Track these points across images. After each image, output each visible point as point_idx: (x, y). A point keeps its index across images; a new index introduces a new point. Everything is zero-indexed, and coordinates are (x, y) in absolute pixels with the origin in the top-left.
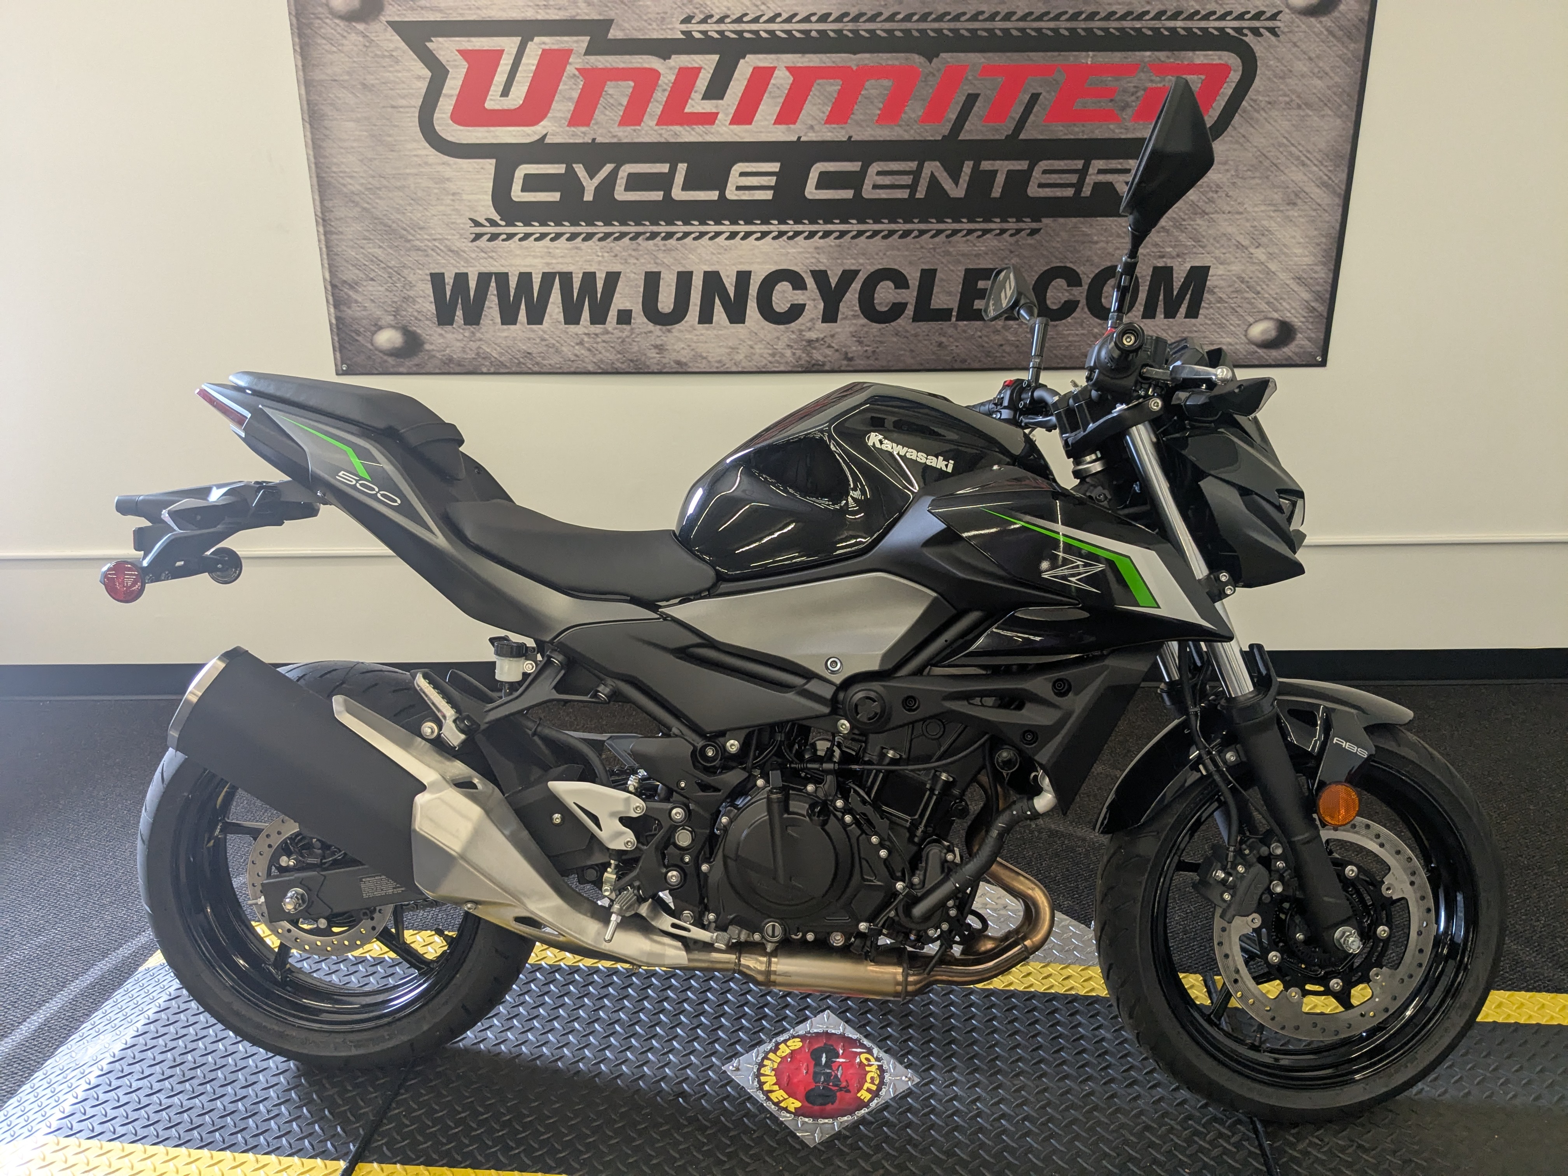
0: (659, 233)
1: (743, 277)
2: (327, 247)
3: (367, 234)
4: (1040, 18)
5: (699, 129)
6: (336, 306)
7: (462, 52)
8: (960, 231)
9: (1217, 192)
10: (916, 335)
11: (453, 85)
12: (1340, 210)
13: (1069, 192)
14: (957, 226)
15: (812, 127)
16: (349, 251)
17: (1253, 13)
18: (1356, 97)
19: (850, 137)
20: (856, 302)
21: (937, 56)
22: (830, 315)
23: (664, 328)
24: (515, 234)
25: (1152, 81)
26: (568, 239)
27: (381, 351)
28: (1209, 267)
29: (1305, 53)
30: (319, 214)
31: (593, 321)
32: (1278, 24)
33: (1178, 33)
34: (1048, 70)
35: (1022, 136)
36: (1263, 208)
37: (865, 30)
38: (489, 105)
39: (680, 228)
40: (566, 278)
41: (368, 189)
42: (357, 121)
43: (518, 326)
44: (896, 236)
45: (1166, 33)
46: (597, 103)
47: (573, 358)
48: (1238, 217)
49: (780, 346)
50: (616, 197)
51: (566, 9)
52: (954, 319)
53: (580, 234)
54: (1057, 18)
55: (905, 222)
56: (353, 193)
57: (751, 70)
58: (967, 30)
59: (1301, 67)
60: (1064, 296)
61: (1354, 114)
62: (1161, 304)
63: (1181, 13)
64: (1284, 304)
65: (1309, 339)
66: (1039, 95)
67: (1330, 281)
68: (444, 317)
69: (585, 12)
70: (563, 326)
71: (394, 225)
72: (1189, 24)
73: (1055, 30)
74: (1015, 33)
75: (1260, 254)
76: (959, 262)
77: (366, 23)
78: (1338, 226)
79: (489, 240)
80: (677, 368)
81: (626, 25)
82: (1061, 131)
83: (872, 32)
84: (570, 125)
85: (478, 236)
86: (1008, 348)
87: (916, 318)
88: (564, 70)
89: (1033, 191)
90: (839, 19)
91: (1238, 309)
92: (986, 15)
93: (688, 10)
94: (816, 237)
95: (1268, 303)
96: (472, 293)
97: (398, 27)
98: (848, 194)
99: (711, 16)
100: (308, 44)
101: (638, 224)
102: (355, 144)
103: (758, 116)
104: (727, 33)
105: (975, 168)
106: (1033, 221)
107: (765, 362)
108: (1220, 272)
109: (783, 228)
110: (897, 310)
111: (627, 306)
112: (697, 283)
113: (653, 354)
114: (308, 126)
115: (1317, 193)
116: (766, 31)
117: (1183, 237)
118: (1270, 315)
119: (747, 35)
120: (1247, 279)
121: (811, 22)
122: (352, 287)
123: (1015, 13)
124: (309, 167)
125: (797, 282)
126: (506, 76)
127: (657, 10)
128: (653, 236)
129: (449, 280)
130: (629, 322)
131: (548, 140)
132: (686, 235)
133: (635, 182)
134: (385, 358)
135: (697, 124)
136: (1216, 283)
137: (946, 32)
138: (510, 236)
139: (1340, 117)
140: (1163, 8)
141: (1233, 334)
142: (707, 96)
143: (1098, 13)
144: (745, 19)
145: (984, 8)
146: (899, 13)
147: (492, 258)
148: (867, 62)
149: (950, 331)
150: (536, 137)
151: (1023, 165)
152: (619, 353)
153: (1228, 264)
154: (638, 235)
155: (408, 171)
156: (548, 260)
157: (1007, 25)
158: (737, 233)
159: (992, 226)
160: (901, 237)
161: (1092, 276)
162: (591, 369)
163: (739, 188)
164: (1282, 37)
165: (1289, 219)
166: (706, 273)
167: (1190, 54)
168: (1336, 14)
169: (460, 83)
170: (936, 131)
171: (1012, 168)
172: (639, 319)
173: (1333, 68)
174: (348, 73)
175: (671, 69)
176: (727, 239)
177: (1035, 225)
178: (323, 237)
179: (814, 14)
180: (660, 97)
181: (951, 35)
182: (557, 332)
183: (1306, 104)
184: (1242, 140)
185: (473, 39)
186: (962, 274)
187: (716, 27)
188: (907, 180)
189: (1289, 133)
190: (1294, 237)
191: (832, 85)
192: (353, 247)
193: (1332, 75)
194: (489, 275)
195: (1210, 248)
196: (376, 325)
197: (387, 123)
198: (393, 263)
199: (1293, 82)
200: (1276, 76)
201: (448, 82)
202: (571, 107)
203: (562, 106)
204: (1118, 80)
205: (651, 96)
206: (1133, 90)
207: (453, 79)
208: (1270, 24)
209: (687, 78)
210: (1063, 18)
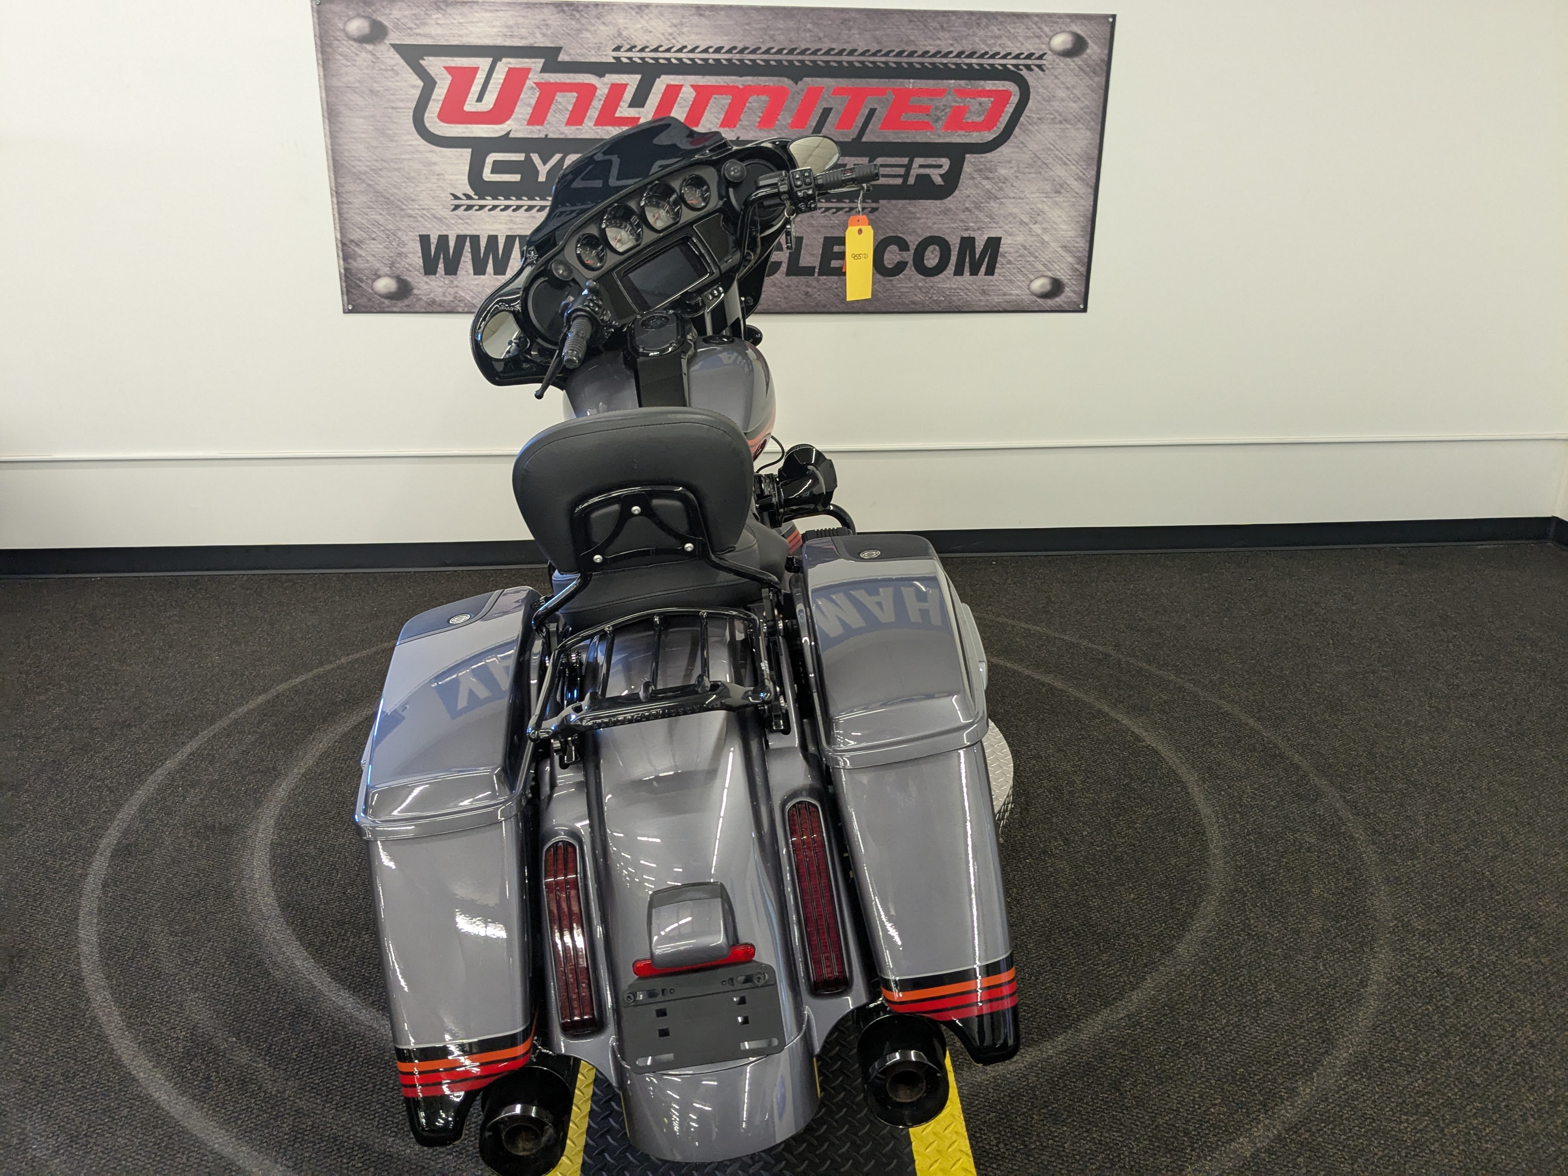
2: (339, 214)
3: (370, 204)
4: (875, 54)
6: (345, 259)
7: (447, 68)
9: (1004, 183)
10: (788, 286)
11: (440, 93)
12: (1092, 197)
13: (899, 181)
16: (356, 216)
17: (1026, 54)
18: (1100, 116)
21: (801, 80)
25: (956, 102)
26: (526, 210)
27: (380, 295)
28: (1000, 238)
29: (1063, 83)
30: (334, 188)
32: (1044, 62)
33: (974, 68)
34: (881, 92)
35: (864, 139)
36: (1038, 195)
37: (749, 60)
38: (467, 108)
41: (372, 170)
42: (365, 117)
43: (486, 276)
45: (965, 67)
46: (549, 109)
48: (1019, 201)
51: (526, 38)
52: (816, 274)
54: (887, 54)
56: (360, 172)
57: (664, 87)
58: (823, 62)
59: (1061, 93)
60: (898, 259)
61: (1099, 128)
62: (967, 265)
63: (975, 53)
64: (1055, 265)
65: (1074, 292)
66: (875, 110)
67: (1087, 249)
68: (430, 269)
69: (541, 41)
71: (392, 198)
72: (981, 61)
73: (886, 63)
74: (857, 64)
75: (1037, 229)
76: (819, 231)
77: (374, 44)
78: (1091, 209)
79: (466, 210)
81: (572, 52)
82: (892, 136)
83: (753, 61)
84: (528, 124)
85: (457, 207)
87: (788, 274)
88: (524, 84)
90: (730, 51)
91: (1023, 269)
92: (836, 51)
93: (618, 42)
95: (1044, 265)
96: (451, 251)
97: (397, 48)
99: (635, 47)
100: (328, 60)
102: (363, 136)
104: (647, 60)
106: (873, 202)
108: (1009, 242)
114: (327, 121)
115: (1075, 185)
116: (676, 59)
117: (981, 215)
118: (1045, 274)
119: (661, 61)
120: (1028, 247)
121: (708, 52)
122: (357, 245)
123: (856, 50)
124: (327, 152)
126: (480, 87)
127: (595, 41)
129: (434, 241)
131: (511, 135)
134: (383, 300)
135: (624, 125)
136: (1006, 250)
137: (807, 62)
138: (482, 207)
139: (1089, 130)
140: (962, 49)
141: (1020, 287)
142: (631, 105)
143: (916, 52)
144: (660, 49)
145: (834, 46)
146: (773, 48)
147: (467, 223)
148: (750, 83)
149: (814, 284)
150: (503, 133)
151: (865, 161)
153: (1015, 236)
155: (404, 156)
156: (511, 226)
159: (843, 205)
161: (917, 243)
164: (1047, 72)
165: (1056, 204)
167: (982, 82)
168: (1084, 56)
169: (445, 91)
171: (857, 162)
173: (1084, 94)
175: (605, 84)
177: (874, 205)
178: (336, 206)
179: (711, 47)
180: (597, 105)
181: (811, 65)
183: (1066, 120)
184: (1021, 145)
185: (456, 59)
186: (822, 241)
189: (1054, 140)
190: (1060, 217)
191: (724, 99)
192: (359, 214)
193: (1083, 99)
194: (465, 237)
195: (1001, 224)
196: (376, 274)
197: (387, 119)
198: (390, 227)
199: (1056, 104)
200: (1044, 99)
201: (437, 91)
202: (530, 110)
203: (523, 109)
204: (932, 100)
205: (590, 104)
206: (943, 108)
207: (440, 88)
208: (1038, 62)
209: (617, 91)
210: (892, 54)
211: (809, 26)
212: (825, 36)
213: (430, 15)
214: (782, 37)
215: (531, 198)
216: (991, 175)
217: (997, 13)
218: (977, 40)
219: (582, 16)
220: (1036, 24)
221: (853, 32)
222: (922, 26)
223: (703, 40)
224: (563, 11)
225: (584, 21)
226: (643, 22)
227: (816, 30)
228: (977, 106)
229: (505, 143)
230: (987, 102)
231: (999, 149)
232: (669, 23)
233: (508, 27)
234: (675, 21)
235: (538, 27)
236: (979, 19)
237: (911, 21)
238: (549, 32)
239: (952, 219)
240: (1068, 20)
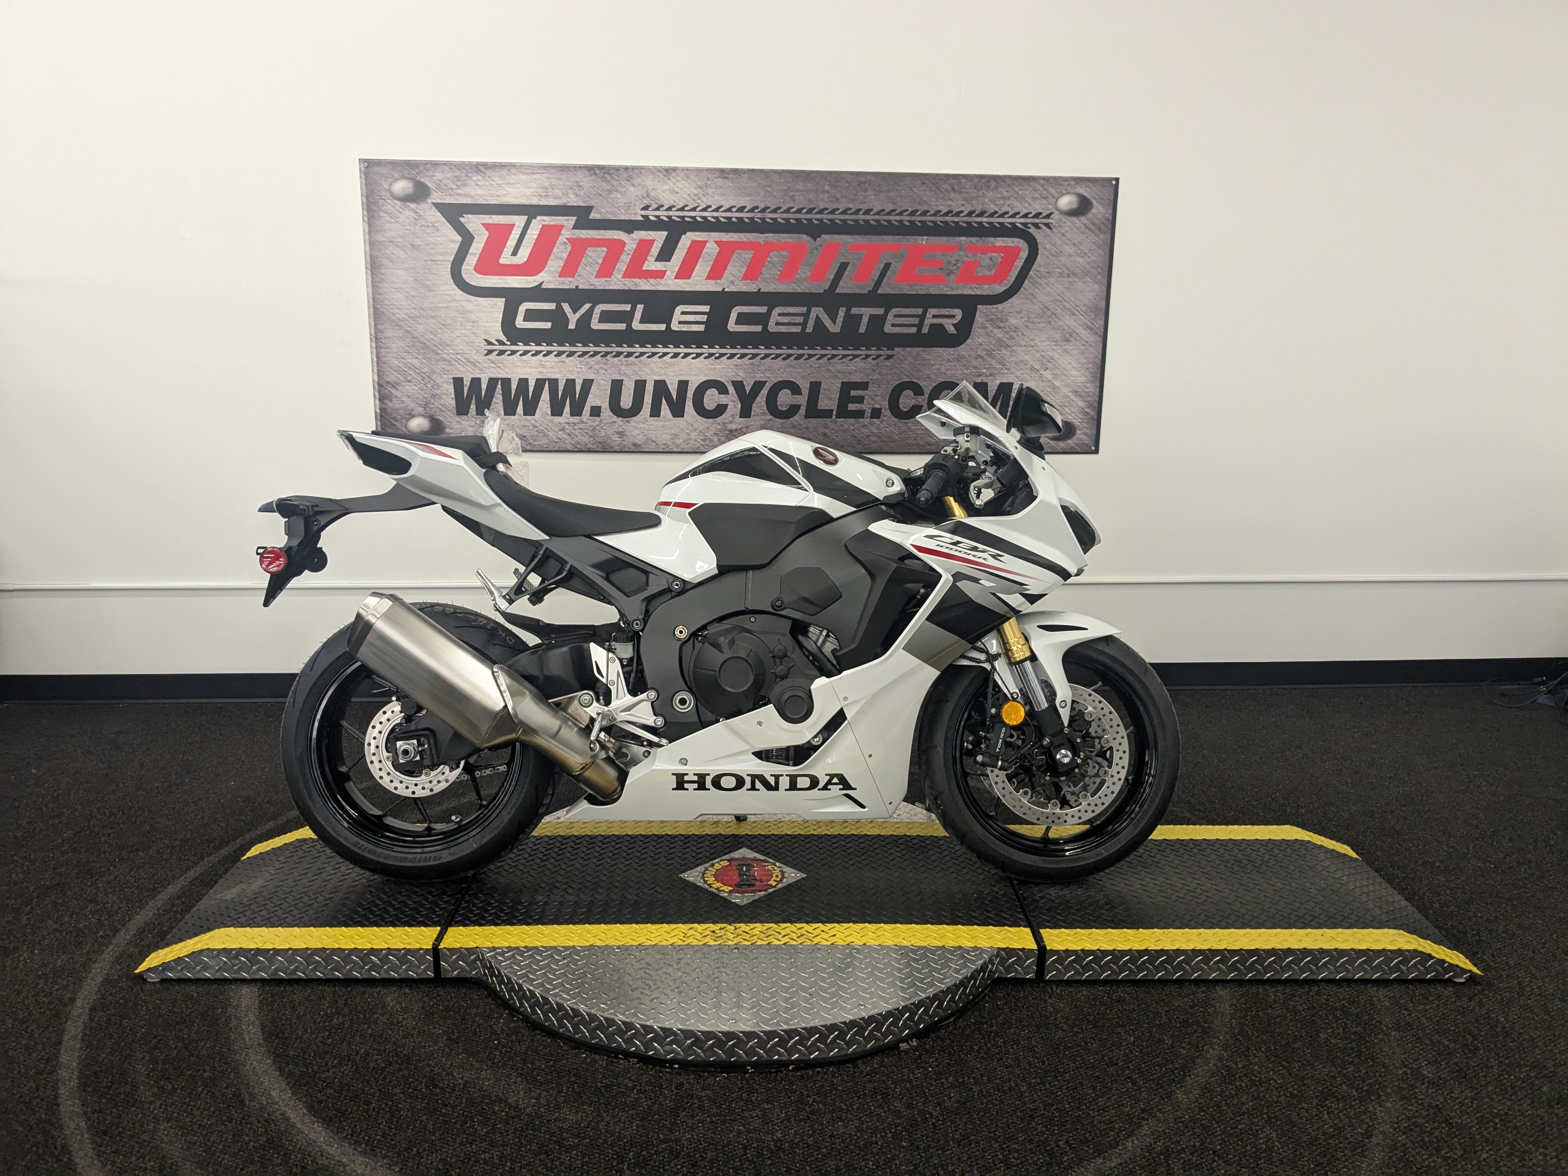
0: (622, 353)
1: (683, 385)
2: (377, 357)
3: (407, 349)
4: (889, 213)
5: (653, 281)
6: (380, 400)
7: (485, 225)
8: (837, 355)
9: (1015, 332)
10: (807, 428)
11: (477, 247)
12: (1101, 346)
13: (913, 330)
14: (835, 352)
15: (732, 282)
16: (394, 360)
17: (1034, 213)
18: (1107, 269)
19: (759, 290)
20: (764, 404)
21: (820, 237)
22: (746, 412)
23: (625, 420)
24: (518, 351)
25: (967, 257)
26: (556, 356)
28: (1013, 384)
29: (1070, 240)
30: (373, 334)
31: (572, 415)
32: (1051, 221)
33: (983, 226)
34: (896, 248)
35: (879, 292)
36: (1048, 343)
37: (771, 219)
38: (502, 261)
39: (638, 349)
40: (554, 383)
41: (410, 317)
42: (406, 269)
43: (516, 417)
44: (792, 358)
45: (975, 225)
46: (580, 261)
47: (556, 440)
48: (1031, 349)
49: (709, 434)
50: (592, 327)
51: (560, 198)
52: (834, 417)
53: (564, 352)
55: (799, 349)
56: (399, 319)
57: (690, 242)
58: (840, 220)
60: (912, 402)
61: (1106, 281)
63: (986, 212)
64: (1067, 410)
65: (1086, 434)
66: (890, 263)
67: (1097, 394)
68: (462, 409)
69: (573, 201)
70: (550, 417)
71: (428, 343)
72: (991, 220)
73: (900, 222)
74: (872, 222)
75: (1048, 375)
76: (836, 377)
77: (417, 203)
78: (1100, 356)
79: (498, 355)
80: (633, 448)
81: (603, 210)
82: (906, 289)
83: (774, 219)
84: (560, 276)
85: (490, 352)
86: (873, 439)
87: (807, 416)
88: (557, 238)
89: (888, 329)
90: (752, 210)
92: (853, 211)
93: (646, 202)
94: (736, 358)
96: (483, 393)
97: (439, 206)
98: (758, 328)
99: (663, 206)
100: (373, 217)
101: (607, 346)
102: (403, 286)
103: (694, 274)
104: (673, 218)
105: (847, 313)
106: (888, 350)
107: (698, 445)
109: (712, 351)
110: (793, 410)
111: (598, 403)
112: (650, 388)
113: (616, 438)
114: (369, 272)
115: (1084, 334)
116: (700, 217)
117: (993, 362)
119: (687, 219)
121: (732, 212)
122: (393, 386)
123: (871, 210)
124: (368, 301)
125: (722, 388)
126: (515, 242)
127: (625, 201)
128: (618, 354)
129: (467, 383)
130: (599, 416)
131: (543, 286)
132: (642, 354)
133: (606, 317)
135: (652, 278)
137: (825, 221)
138: (513, 352)
139: (1096, 283)
140: (972, 209)
142: (658, 259)
143: (928, 211)
144: (686, 209)
145: (851, 206)
146: (792, 208)
147: (499, 367)
148: (771, 239)
149: (832, 425)
150: (536, 284)
151: (880, 311)
152: (591, 437)
153: (1026, 381)
154: (606, 354)
155: (441, 305)
156: (541, 370)
157: (867, 217)
158: (679, 354)
159: (859, 352)
160: (795, 359)
161: (931, 388)
162: (570, 449)
163: (680, 323)
164: (1054, 230)
165: (1066, 351)
166: (655, 381)
167: (992, 239)
168: (1090, 215)
169: (482, 245)
170: (820, 287)
171: (873, 313)
172: (606, 412)
173: (1090, 251)
174: (401, 237)
175: (633, 240)
176: (672, 357)
177: (890, 353)
178: (374, 351)
179: (734, 207)
180: (625, 259)
181: (828, 223)
182: (546, 422)
183: (1073, 274)
184: (1031, 297)
185: (493, 216)
186: (839, 386)
187: (666, 213)
188: (800, 320)
189: (1063, 293)
190: (1070, 364)
191: (747, 254)
192: (396, 358)
193: (1089, 255)
194: (497, 379)
195: (1013, 370)
196: (410, 414)
197: (428, 271)
198: (426, 370)
199: (1063, 259)
200: (1052, 255)
201: (474, 245)
202: (562, 263)
203: (555, 263)
204: (944, 255)
205: (618, 259)
206: (954, 262)
207: (477, 242)
208: (1045, 221)
209: (644, 247)
210: (905, 214)
211: (827, 188)
212: (842, 197)
213: (471, 177)
214: (802, 198)
215: (561, 344)
216: (1002, 325)
217: (1005, 176)
218: (986, 200)
219: (613, 178)
220: (1042, 186)
221: (868, 193)
222: (934, 188)
223: (726, 200)
224: (596, 174)
225: (614, 183)
226: (671, 184)
227: (833, 191)
228: (988, 261)
229: (537, 294)
230: (998, 257)
231: (1010, 300)
232: (694, 185)
233: (543, 188)
234: (700, 183)
235: (571, 188)
236: (988, 182)
237: (925, 183)
238: (582, 193)
239: (964, 365)
240: (1073, 183)
